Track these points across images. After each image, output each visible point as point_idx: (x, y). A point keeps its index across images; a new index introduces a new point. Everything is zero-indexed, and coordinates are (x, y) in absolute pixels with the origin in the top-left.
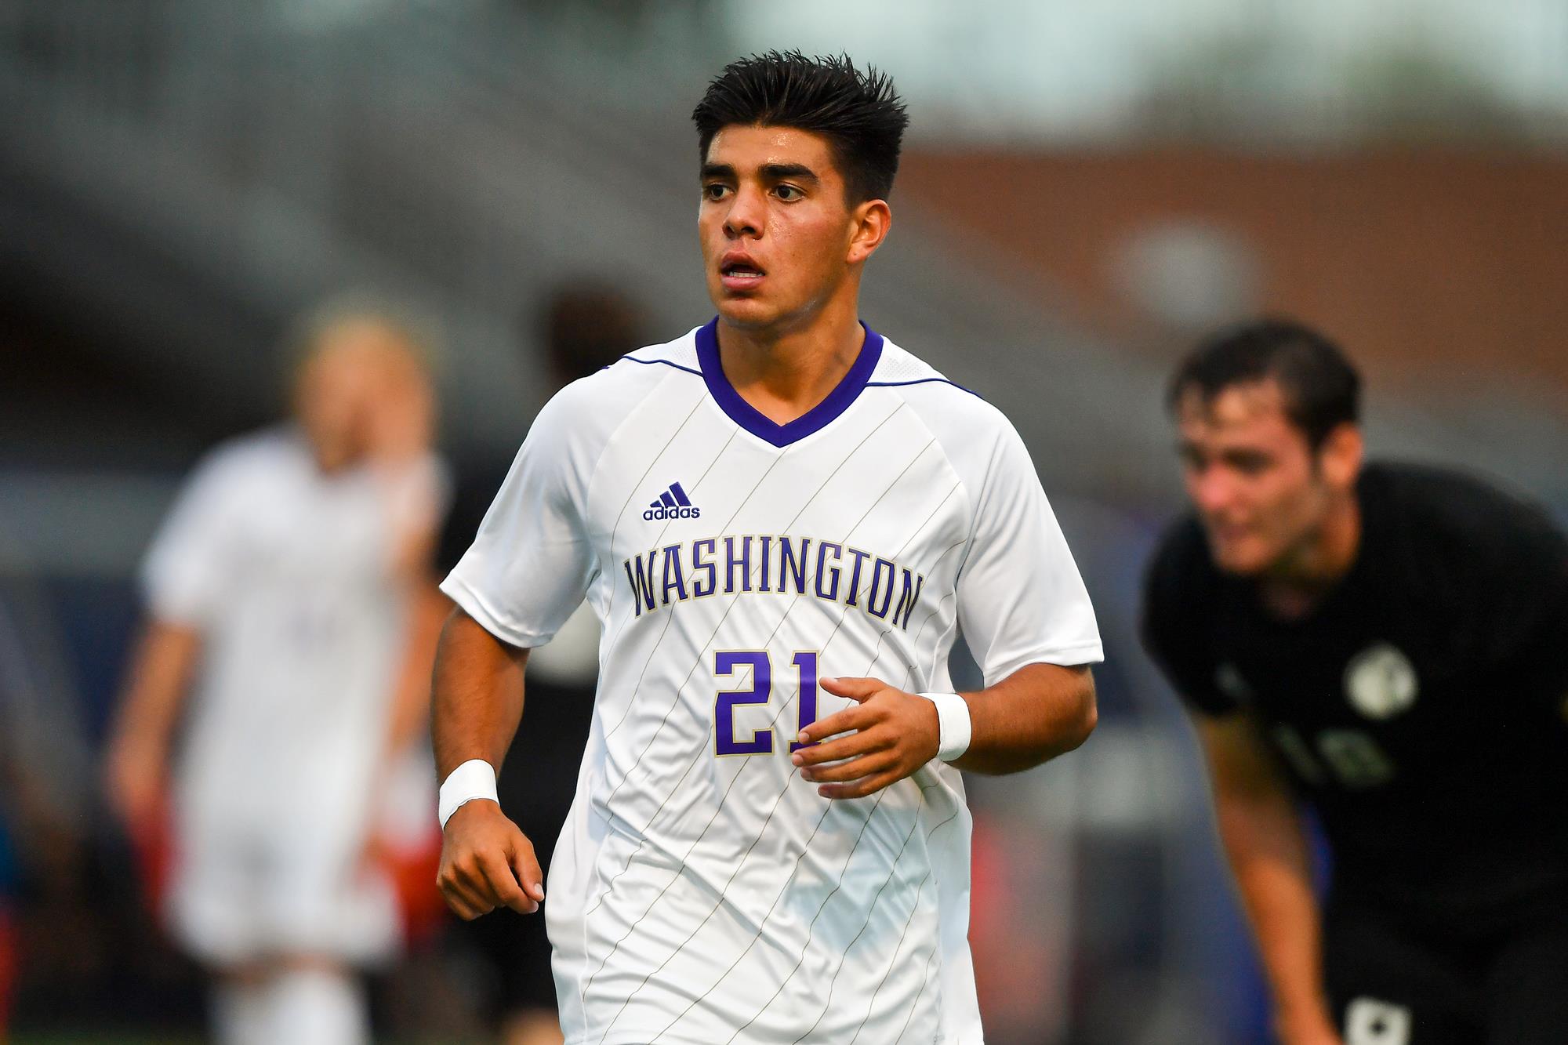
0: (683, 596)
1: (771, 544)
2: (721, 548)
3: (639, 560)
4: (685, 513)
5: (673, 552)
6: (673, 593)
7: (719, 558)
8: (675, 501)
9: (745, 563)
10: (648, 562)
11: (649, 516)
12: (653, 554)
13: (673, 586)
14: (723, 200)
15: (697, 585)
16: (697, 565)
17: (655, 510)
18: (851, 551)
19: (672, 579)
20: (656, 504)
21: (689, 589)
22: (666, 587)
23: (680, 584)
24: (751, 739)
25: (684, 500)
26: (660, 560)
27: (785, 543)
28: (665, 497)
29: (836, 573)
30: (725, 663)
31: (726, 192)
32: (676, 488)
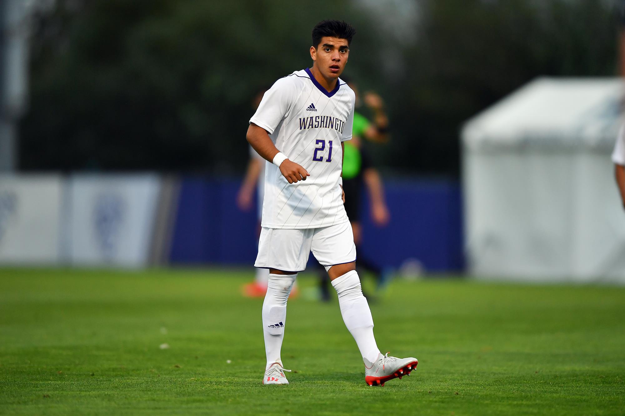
0: (312, 127)
1: (328, 118)
2: (320, 118)
3: (304, 119)
4: (314, 110)
5: (312, 118)
6: (311, 126)
7: (320, 120)
8: (312, 107)
9: (324, 121)
10: (306, 120)
11: (307, 110)
12: (308, 118)
13: (311, 125)
14: (329, 52)
15: (315, 125)
16: (316, 121)
17: (309, 109)
18: (340, 120)
19: (311, 124)
20: (309, 107)
21: (314, 126)
22: (309, 125)
23: (312, 125)
24: (319, 158)
25: (314, 107)
26: (309, 119)
27: (330, 117)
28: (310, 106)
29: (338, 124)
30: (318, 142)
31: (330, 50)
32: (312, 104)
